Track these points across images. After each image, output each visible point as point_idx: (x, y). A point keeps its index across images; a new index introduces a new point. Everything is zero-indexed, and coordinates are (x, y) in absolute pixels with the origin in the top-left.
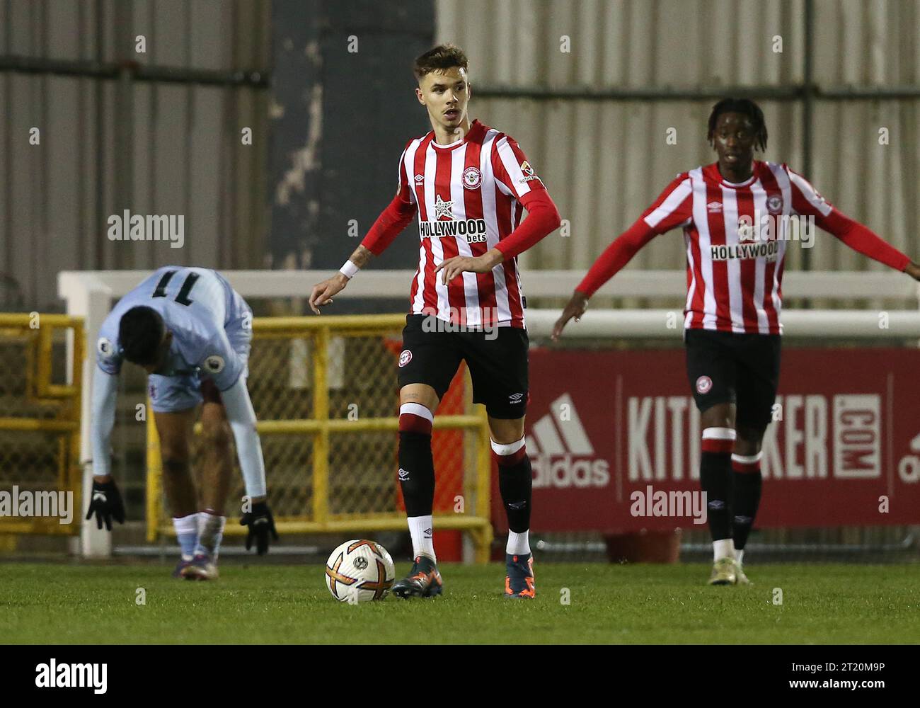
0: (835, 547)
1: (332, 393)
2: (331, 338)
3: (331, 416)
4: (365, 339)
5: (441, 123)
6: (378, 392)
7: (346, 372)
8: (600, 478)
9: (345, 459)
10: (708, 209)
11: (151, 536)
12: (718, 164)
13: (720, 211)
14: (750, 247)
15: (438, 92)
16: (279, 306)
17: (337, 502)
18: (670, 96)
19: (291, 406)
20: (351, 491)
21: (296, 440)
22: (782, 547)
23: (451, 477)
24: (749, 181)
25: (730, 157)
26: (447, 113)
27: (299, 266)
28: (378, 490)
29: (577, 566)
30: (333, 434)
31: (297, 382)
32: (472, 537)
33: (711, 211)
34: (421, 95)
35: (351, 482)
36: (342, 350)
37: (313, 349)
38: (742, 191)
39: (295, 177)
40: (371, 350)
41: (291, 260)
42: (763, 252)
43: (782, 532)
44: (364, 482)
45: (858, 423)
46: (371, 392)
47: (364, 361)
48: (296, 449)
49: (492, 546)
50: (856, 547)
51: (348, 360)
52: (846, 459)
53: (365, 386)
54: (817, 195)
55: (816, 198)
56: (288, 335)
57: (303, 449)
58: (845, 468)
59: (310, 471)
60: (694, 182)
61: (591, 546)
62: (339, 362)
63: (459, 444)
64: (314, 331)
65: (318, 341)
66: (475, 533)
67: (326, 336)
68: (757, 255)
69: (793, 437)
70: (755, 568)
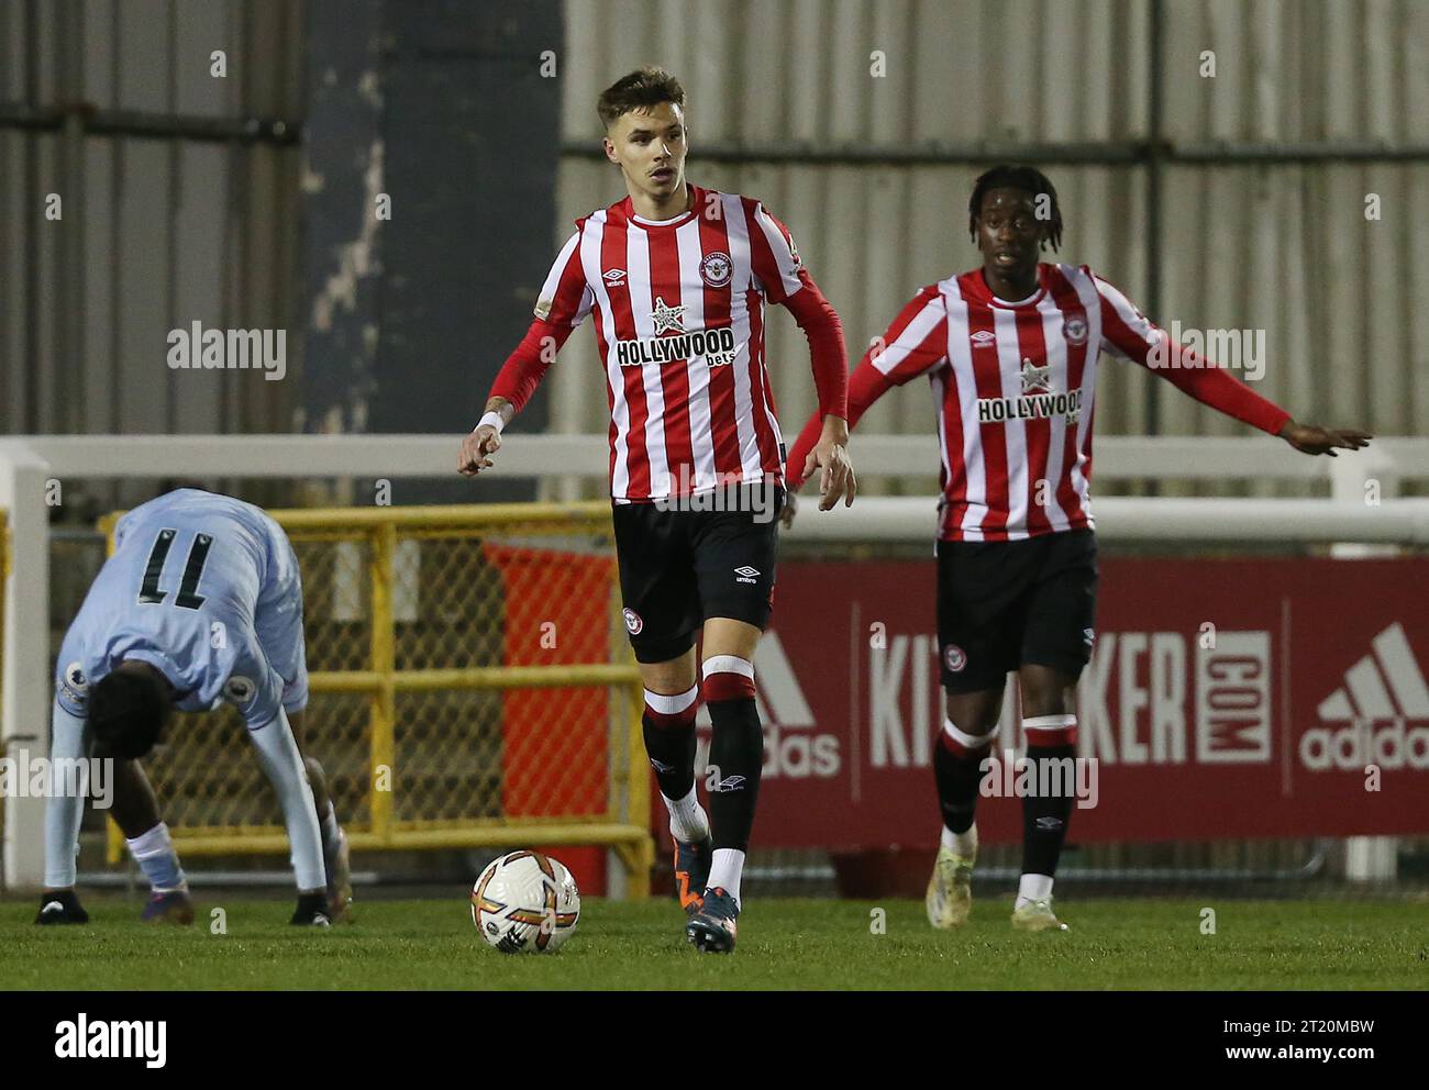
0: (1199, 873)
1: (399, 628)
2: (399, 541)
3: (399, 665)
4: (453, 542)
5: (646, 191)
6: (472, 629)
7: (422, 596)
8: (825, 763)
9: (421, 733)
10: (973, 342)
11: (113, 856)
12: (983, 271)
13: (991, 344)
14: (1040, 399)
15: (640, 142)
16: (317, 489)
17: (409, 801)
18: (936, 159)
19: (334, 649)
20: (430, 783)
21: (343, 703)
22: (1115, 873)
23: (589, 761)
24: (1034, 297)
25: (1003, 258)
26: (655, 174)
27: (348, 427)
28: (473, 782)
29: (789, 903)
30: (401, 694)
31: (345, 612)
32: (621, 857)
33: (976, 345)
34: (612, 148)
35: (429, 770)
36: (416, 561)
37: (370, 559)
38: (1025, 313)
39: (341, 287)
40: (463, 559)
41: (334, 418)
42: (1062, 408)
43: (1114, 848)
44: (451, 770)
45: (1235, 676)
46: (461, 627)
47: (451, 577)
48: (344, 717)
49: (653, 870)
50: (1232, 873)
51: (426, 577)
52: (1214, 735)
53: (452, 619)
54: (1138, 314)
55: (1137, 319)
56: (330, 537)
57: (355, 718)
58: (1214, 748)
59: (365, 752)
60: (947, 299)
61: (810, 872)
62: (411, 579)
63: (601, 710)
64: (372, 531)
65: (376, 546)
66: (626, 851)
67: (392, 539)
68: (1051, 412)
69: (1132, 699)
70: (1072, 905)
